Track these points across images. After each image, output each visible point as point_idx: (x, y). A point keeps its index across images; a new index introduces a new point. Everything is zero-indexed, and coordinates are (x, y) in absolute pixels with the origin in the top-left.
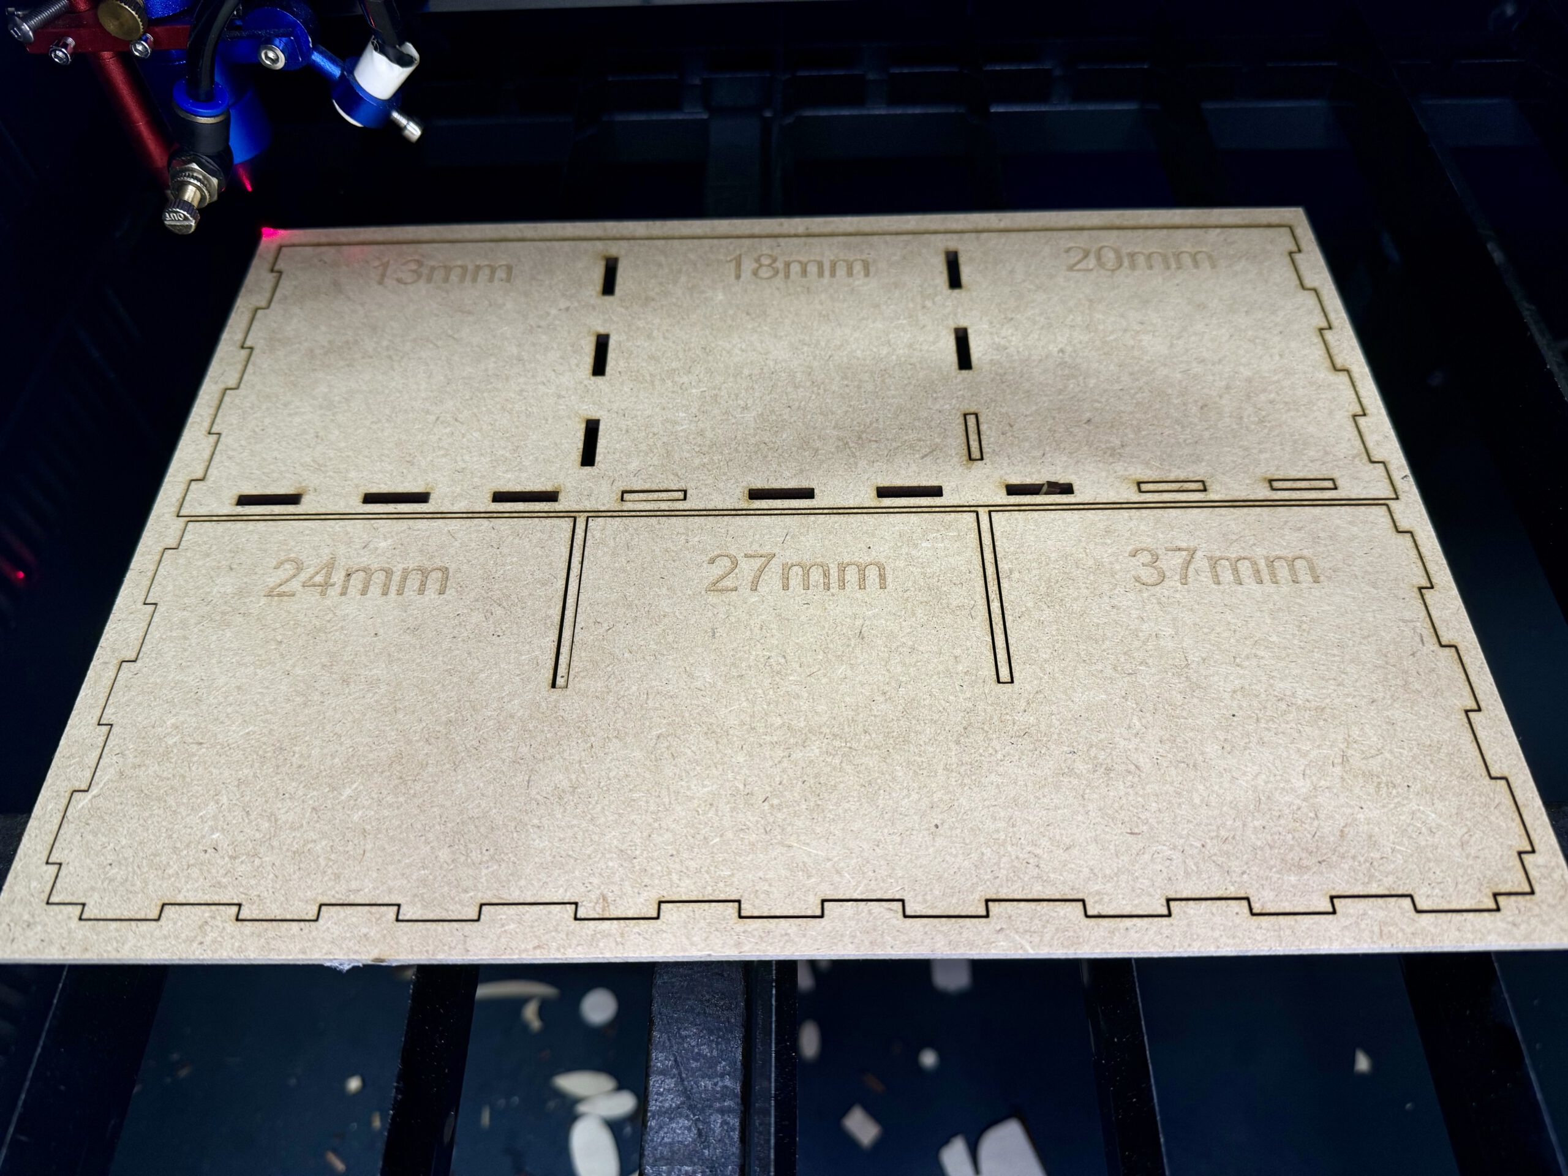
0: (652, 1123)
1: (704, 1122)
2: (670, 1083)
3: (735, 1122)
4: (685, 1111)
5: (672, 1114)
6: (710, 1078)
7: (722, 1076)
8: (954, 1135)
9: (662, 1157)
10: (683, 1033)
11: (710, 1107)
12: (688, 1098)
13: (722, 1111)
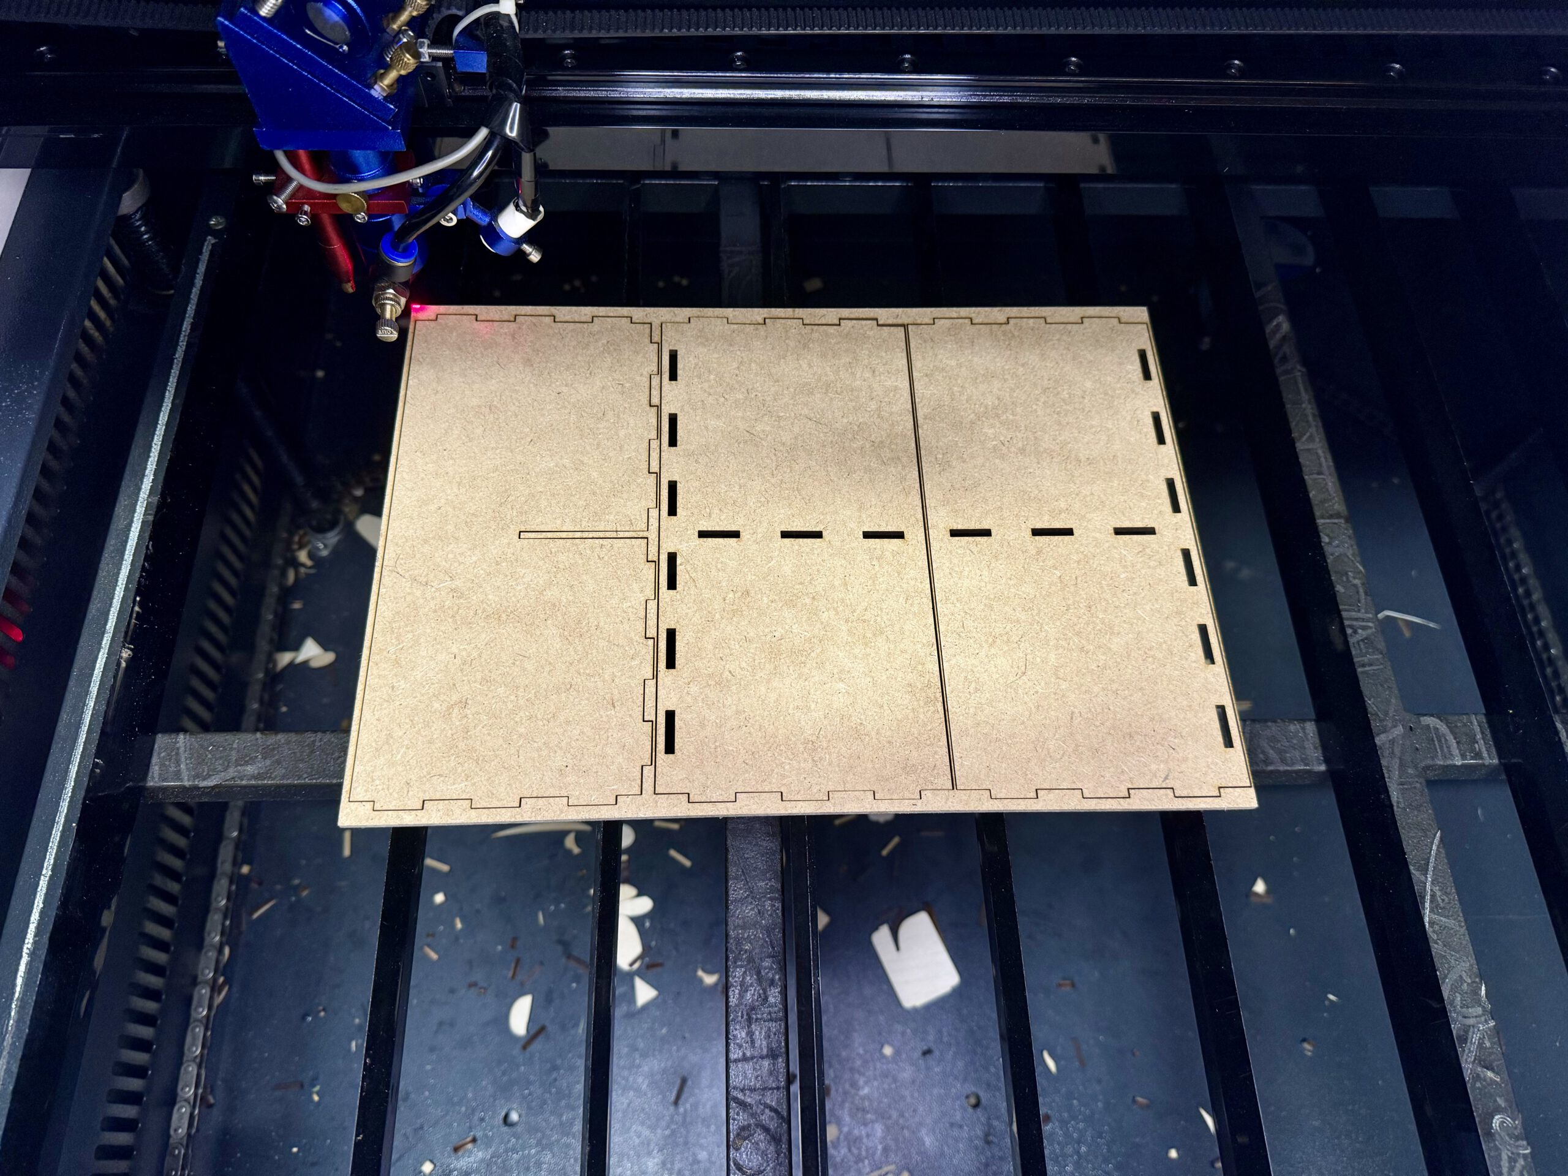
0: (731, 907)
1: (761, 906)
2: (741, 885)
3: (778, 905)
4: (750, 900)
5: (742, 901)
6: (763, 881)
7: (770, 880)
8: (882, 924)
9: (738, 926)
10: (746, 856)
11: (765, 897)
12: (751, 892)
13: (771, 899)
